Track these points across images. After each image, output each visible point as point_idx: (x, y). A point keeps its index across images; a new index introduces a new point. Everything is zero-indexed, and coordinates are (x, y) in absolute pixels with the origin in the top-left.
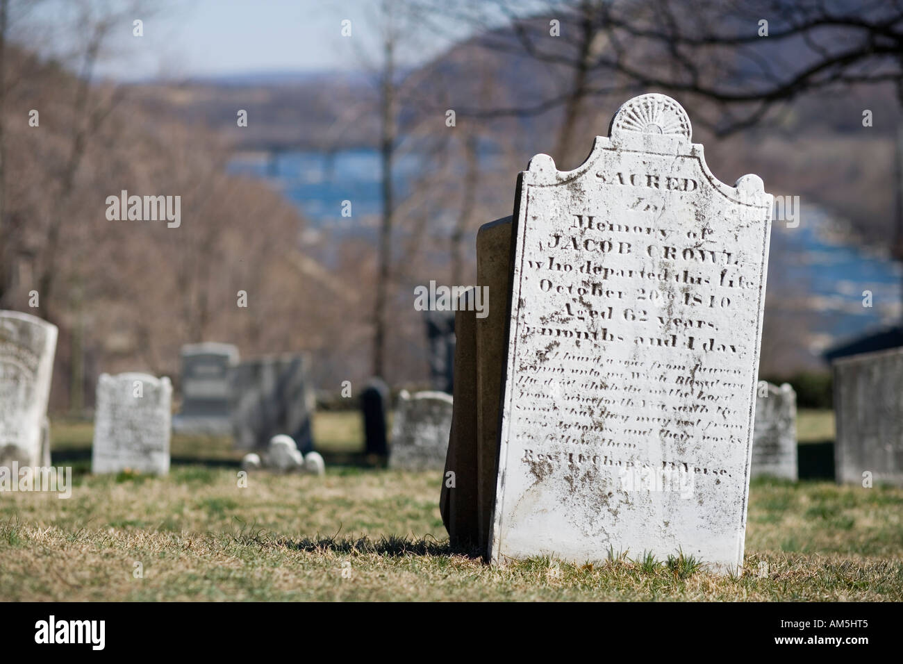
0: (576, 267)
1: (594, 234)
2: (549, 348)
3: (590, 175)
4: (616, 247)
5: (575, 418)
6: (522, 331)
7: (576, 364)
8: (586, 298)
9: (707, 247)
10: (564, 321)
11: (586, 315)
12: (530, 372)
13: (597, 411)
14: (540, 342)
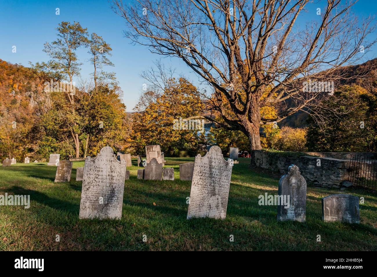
0: (94, 174)
1: (97, 169)
2: (89, 188)
3: (96, 159)
4: (100, 171)
5: (93, 199)
6: (85, 185)
7: (93, 190)
8: (95, 179)
9: (115, 171)
10: (92, 183)
11: (95, 182)
12: (86, 192)
13: (97, 198)
14: (87, 187)
